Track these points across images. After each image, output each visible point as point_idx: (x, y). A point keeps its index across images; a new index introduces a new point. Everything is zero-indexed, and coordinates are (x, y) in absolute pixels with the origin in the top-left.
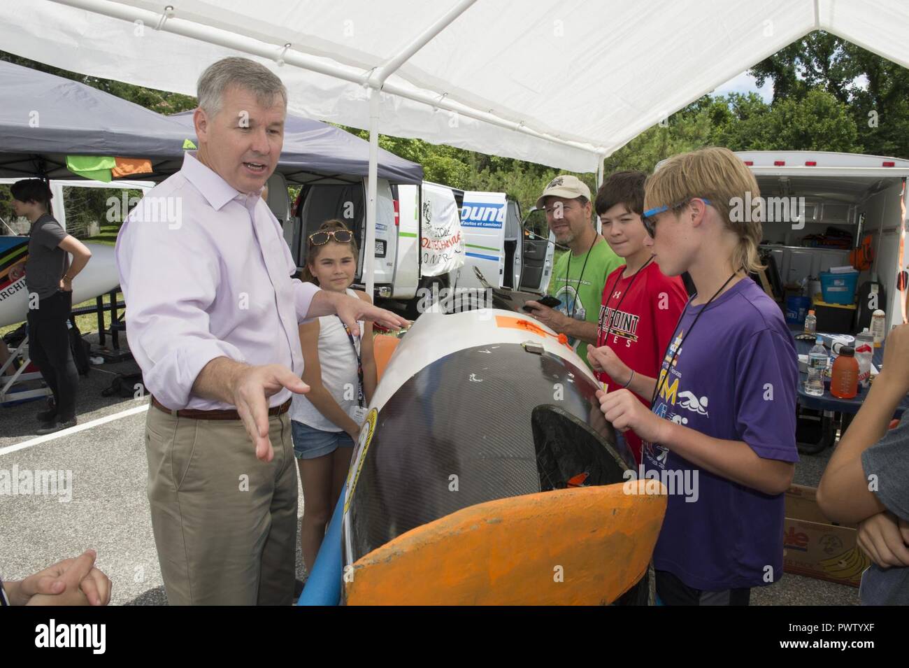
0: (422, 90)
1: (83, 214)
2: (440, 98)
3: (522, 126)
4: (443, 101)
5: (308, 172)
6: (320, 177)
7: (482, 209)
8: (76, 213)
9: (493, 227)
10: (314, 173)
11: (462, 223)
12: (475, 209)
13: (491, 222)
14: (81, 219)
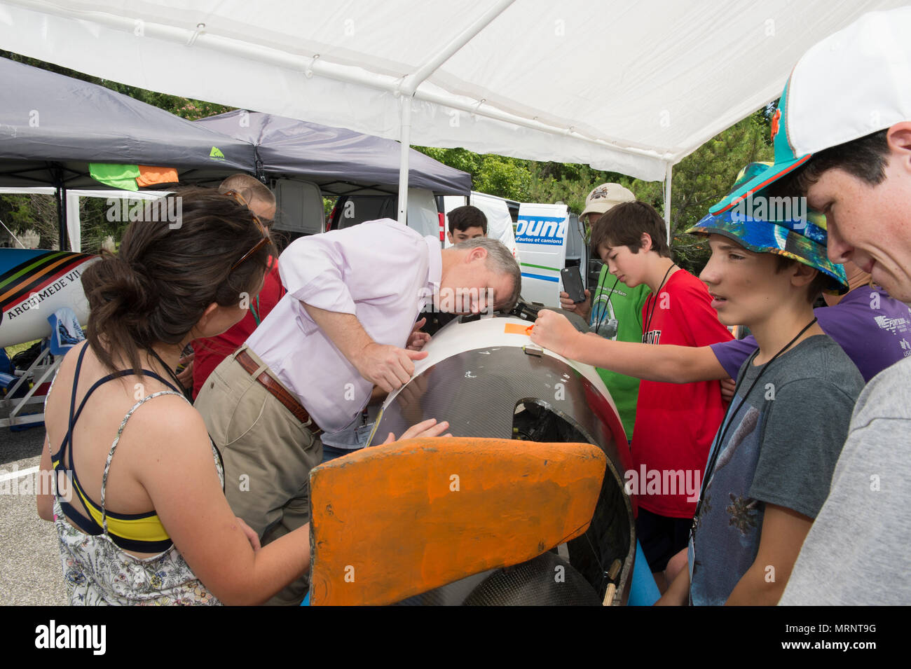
0: (458, 96)
1: (98, 227)
2: (478, 104)
3: (572, 132)
4: (481, 107)
5: (344, 182)
6: (357, 188)
7: (540, 223)
8: (90, 227)
9: (552, 244)
10: (350, 183)
11: (517, 239)
12: (533, 223)
13: (550, 238)
14: (95, 234)
